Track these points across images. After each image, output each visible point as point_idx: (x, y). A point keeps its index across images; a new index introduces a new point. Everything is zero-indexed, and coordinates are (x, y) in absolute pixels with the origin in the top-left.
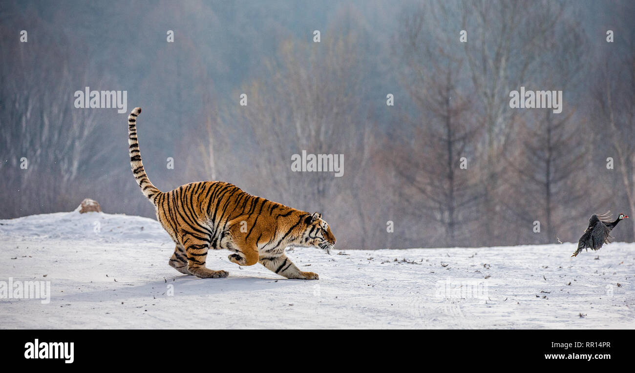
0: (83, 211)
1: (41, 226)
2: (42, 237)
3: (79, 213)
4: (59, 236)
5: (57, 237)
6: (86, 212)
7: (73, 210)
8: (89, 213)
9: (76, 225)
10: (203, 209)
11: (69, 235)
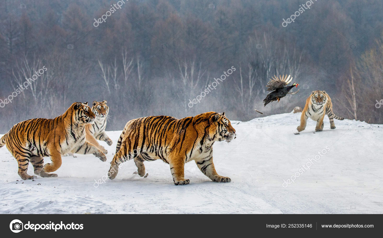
0: (295, 112)
1: (276, 120)
2: (277, 125)
3: (293, 113)
4: (285, 124)
5: (284, 124)
6: (296, 112)
7: (290, 112)
8: (298, 113)
9: (292, 119)
10: (25, 139)
11: (289, 124)
